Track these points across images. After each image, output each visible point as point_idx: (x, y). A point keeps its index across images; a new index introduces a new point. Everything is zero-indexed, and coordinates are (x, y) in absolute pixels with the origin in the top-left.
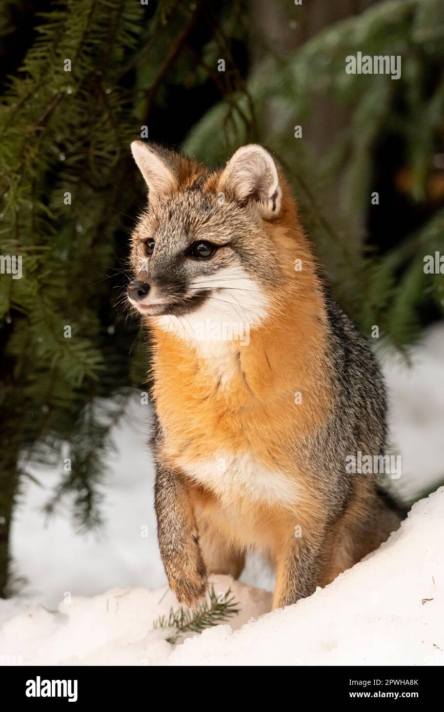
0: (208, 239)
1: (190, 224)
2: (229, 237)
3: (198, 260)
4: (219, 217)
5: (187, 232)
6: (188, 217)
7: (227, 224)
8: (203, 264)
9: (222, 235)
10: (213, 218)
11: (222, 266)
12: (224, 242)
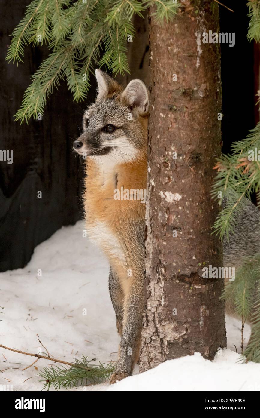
0: (112, 124)
1: (106, 116)
2: (122, 124)
3: (107, 133)
4: (119, 114)
5: (104, 121)
6: (106, 113)
7: (122, 117)
8: (108, 135)
9: (119, 123)
10: (116, 114)
11: (117, 137)
12: (119, 126)
